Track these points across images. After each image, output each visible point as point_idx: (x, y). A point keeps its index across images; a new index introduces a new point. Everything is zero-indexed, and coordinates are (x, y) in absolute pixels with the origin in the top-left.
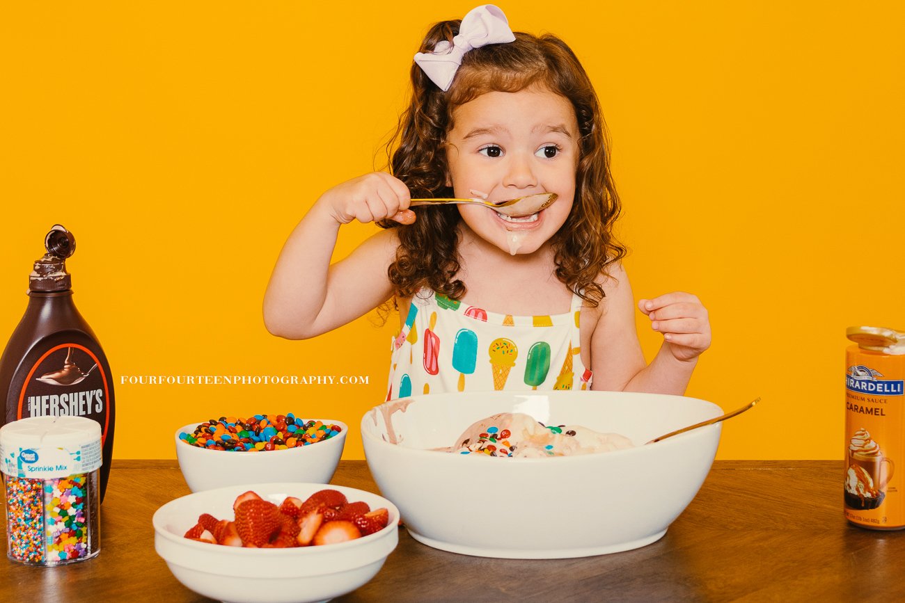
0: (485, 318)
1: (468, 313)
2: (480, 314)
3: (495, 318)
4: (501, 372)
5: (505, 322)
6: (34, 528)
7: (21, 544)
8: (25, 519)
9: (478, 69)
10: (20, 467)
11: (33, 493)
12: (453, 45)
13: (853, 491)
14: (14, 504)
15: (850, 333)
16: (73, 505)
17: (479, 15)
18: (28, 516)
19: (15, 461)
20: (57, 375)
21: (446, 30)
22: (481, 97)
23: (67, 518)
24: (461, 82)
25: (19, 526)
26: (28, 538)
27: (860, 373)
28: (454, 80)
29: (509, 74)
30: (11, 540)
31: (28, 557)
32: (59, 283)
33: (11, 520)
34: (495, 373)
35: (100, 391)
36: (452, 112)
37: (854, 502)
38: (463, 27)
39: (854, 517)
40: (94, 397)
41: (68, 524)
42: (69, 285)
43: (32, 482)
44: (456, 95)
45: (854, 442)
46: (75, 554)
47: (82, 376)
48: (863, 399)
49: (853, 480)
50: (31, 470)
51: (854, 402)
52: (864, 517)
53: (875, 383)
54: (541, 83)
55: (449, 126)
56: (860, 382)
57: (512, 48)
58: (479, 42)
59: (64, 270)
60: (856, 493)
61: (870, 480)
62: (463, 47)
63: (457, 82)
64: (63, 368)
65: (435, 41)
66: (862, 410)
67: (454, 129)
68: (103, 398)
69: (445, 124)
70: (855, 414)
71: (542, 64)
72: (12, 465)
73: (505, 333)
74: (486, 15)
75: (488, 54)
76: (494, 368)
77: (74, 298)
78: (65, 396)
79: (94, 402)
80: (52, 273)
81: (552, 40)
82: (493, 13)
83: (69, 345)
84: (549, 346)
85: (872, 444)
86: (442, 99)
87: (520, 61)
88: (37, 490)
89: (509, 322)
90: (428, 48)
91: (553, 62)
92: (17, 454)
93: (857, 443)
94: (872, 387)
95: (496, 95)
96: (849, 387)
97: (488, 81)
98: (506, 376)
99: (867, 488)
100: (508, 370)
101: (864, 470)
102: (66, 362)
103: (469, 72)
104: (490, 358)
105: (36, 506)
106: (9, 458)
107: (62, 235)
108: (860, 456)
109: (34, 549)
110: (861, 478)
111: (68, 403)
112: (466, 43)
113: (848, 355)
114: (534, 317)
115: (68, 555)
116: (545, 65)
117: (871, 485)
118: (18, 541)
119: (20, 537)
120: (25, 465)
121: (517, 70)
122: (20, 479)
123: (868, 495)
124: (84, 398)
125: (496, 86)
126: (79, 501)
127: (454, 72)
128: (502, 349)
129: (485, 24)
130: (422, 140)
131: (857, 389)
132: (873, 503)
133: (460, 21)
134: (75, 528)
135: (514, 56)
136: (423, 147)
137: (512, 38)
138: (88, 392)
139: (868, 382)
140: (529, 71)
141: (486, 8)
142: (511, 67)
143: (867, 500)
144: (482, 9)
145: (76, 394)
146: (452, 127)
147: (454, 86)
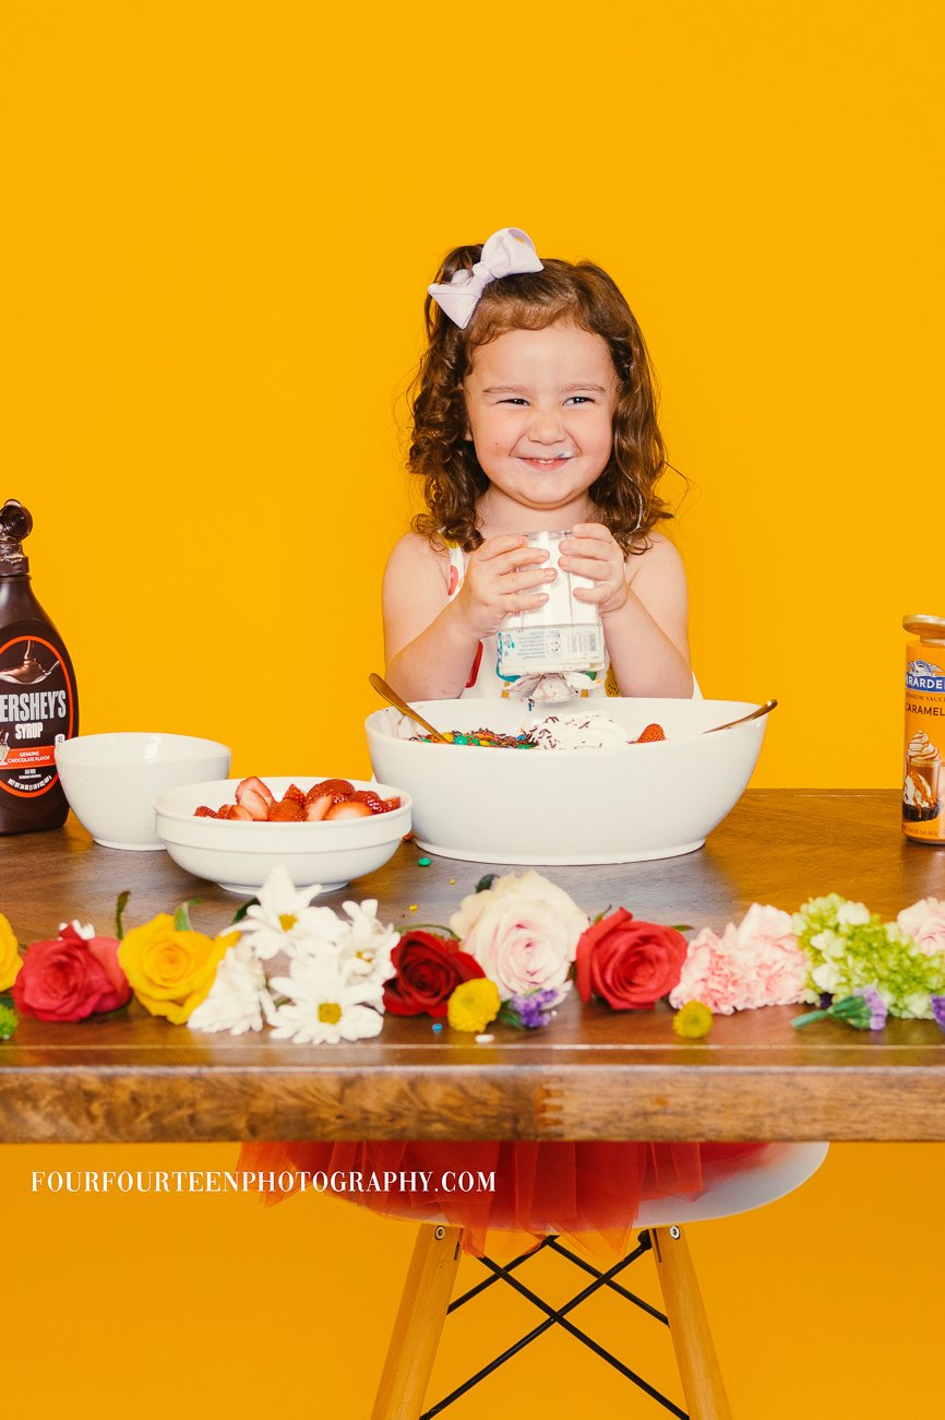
9: (499, 303)
12: (472, 275)
13: (911, 802)
15: (908, 622)
17: (501, 240)
20: (16, 671)
21: (467, 256)
22: (502, 338)
24: (481, 317)
27: (917, 668)
28: (473, 315)
29: (533, 308)
32: (17, 567)
35: (63, 692)
36: (471, 353)
37: (911, 814)
38: (485, 253)
39: (911, 831)
40: (57, 699)
42: (27, 570)
44: (475, 334)
45: (912, 746)
47: (43, 674)
48: (922, 698)
49: (911, 791)
51: (913, 702)
52: (920, 829)
53: (934, 679)
54: (570, 317)
55: (467, 371)
56: (919, 678)
57: (539, 278)
58: (501, 272)
59: (21, 552)
60: (913, 804)
61: (928, 788)
62: (484, 277)
63: (475, 318)
64: (22, 664)
65: (453, 269)
66: (920, 710)
67: (473, 375)
68: (66, 701)
69: (462, 368)
70: (913, 714)
71: (572, 295)
74: (509, 241)
75: (511, 285)
77: (32, 584)
78: (24, 695)
79: (57, 705)
80: (8, 554)
81: (589, 268)
82: (517, 236)
83: (30, 638)
85: (931, 748)
86: (460, 337)
87: (547, 293)
90: (446, 278)
91: (586, 294)
93: (915, 747)
94: (931, 684)
95: (519, 334)
96: (909, 686)
97: (509, 316)
99: (924, 797)
101: (921, 777)
102: (26, 657)
103: (490, 307)
107: (16, 512)
108: (917, 762)
110: (918, 787)
111: (28, 704)
112: (487, 273)
113: (909, 649)
116: (576, 298)
117: (929, 794)
121: (543, 304)
123: (925, 805)
124: (46, 699)
125: (518, 323)
127: (474, 306)
129: (506, 250)
130: (436, 385)
131: (916, 687)
132: (931, 814)
133: (482, 246)
135: (539, 288)
136: (440, 392)
137: (539, 267)
138: (50, 693)
139: (926, 678)
140: (557, 304)
141: (510, 231)
142: (538, 300)
143: (924, 811)
144: (504, 233)
145: (37, 694)
146: (471, 372)
147: (473, 323)
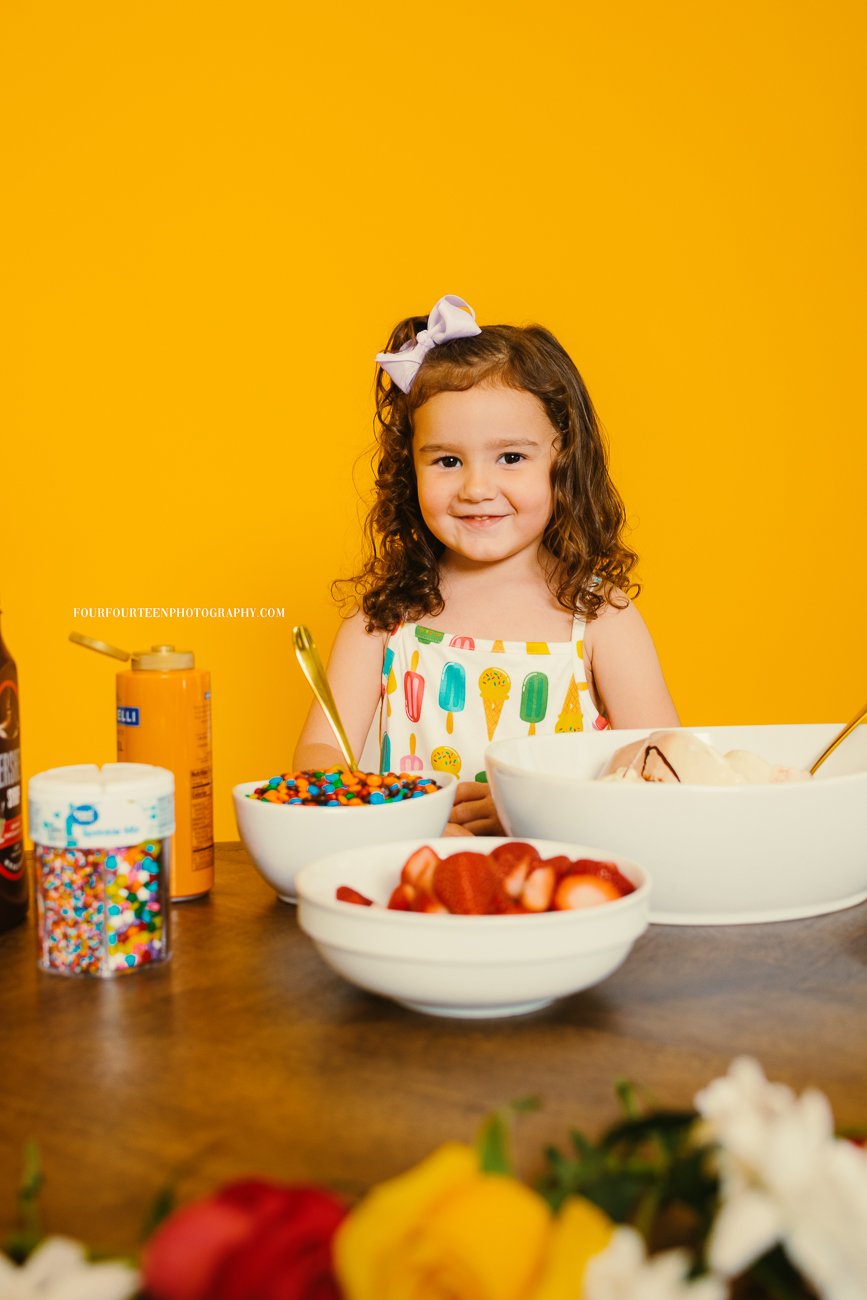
0: (472, 646)
1: (453, 644)
2: (467, 643)
3: (483, 645)
4: (493, 706)
5: (494, 648)
6: (88, 922)
7: (67, 946)
8: (76, 909)
9: (436, 367)
10: (69, 832)
11: (88, 870)
12: (417, 343)
14: (56, 889)
16: (147, 885)
18: (80, 904)
19: (61, 823)
23: (136, 905)
24: (417, 381)
25: (63, 919)
26: (79, 937)
30: (47, 944)
31: (78, 964)
33: (50, 914)
34: (487, 707)
38: (430, 321)
41: (139, 914)
43: (87, 853)
46: (147, 957)
50: (87, 834)
57: (474, 342)
58: (442, 338)
62: (427, 343)
67: (414, 437)
71: (504, 356)
72: (55, 830)
73: (496, 662)
76: (485, 702)
84: (546, 678)
86: (405, 401)
87: (478, 355)
88: (95, 865)
89: (498, 648)
91: (518, 355)
92: (65, 813)
98: (500, 711)
100: (501, 704)
103: (429, 371)
104: (480, 692)
105: (92, 888)
106: (50, 819)
109: (89, 952)
112: (430, 339)
114: (528, 643)
115: (137, 959)
116: (507, 357)
118: (63, 944)
119: (66, 936)
120: (77, 830)
122: (67, 850)
126: (153, 878)
128: (494, 680)
134: (146, 918)
135: (470, 351)
147: (414, 388)
